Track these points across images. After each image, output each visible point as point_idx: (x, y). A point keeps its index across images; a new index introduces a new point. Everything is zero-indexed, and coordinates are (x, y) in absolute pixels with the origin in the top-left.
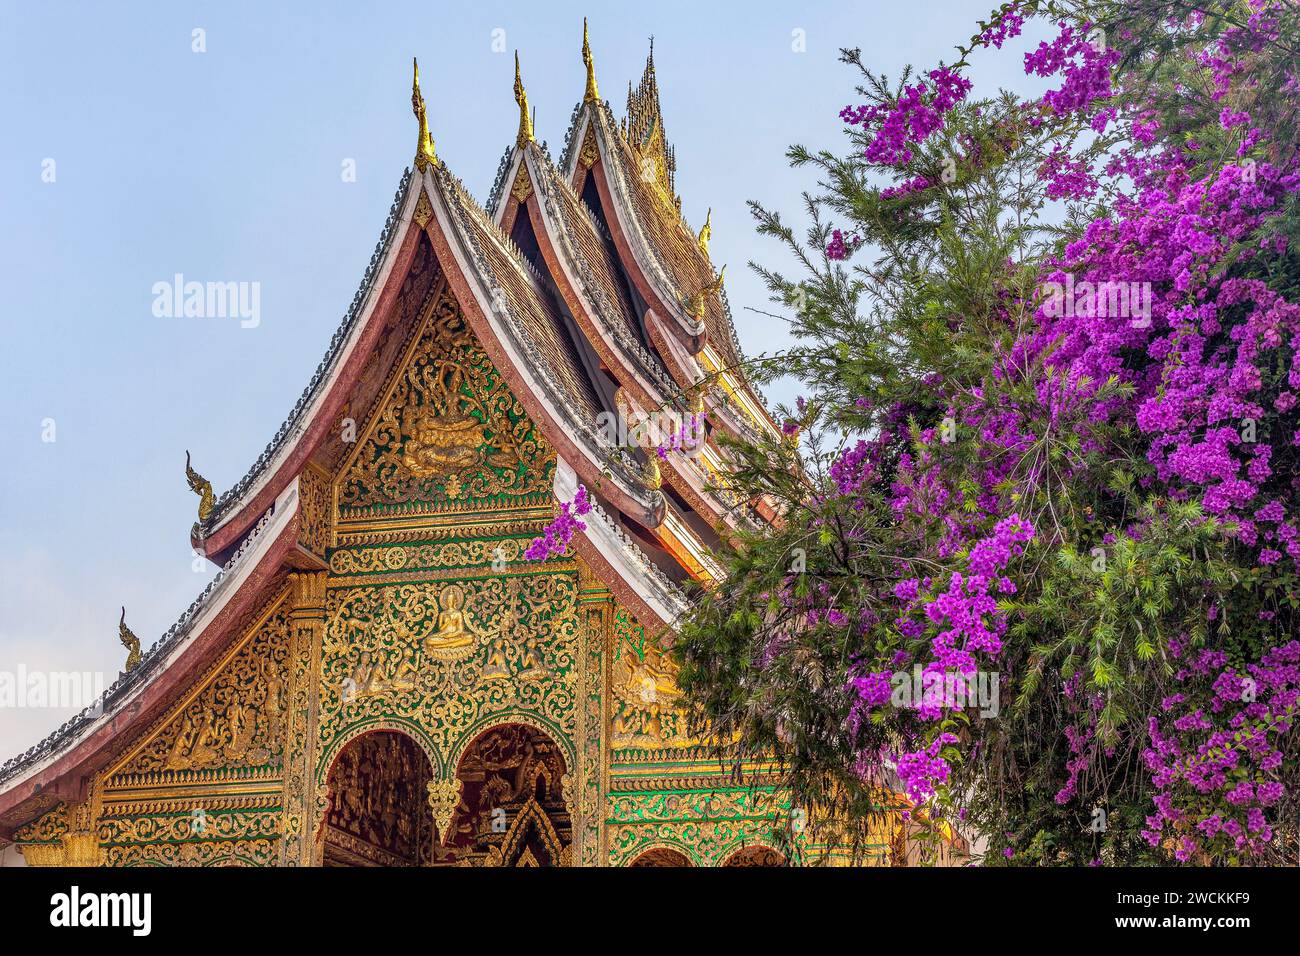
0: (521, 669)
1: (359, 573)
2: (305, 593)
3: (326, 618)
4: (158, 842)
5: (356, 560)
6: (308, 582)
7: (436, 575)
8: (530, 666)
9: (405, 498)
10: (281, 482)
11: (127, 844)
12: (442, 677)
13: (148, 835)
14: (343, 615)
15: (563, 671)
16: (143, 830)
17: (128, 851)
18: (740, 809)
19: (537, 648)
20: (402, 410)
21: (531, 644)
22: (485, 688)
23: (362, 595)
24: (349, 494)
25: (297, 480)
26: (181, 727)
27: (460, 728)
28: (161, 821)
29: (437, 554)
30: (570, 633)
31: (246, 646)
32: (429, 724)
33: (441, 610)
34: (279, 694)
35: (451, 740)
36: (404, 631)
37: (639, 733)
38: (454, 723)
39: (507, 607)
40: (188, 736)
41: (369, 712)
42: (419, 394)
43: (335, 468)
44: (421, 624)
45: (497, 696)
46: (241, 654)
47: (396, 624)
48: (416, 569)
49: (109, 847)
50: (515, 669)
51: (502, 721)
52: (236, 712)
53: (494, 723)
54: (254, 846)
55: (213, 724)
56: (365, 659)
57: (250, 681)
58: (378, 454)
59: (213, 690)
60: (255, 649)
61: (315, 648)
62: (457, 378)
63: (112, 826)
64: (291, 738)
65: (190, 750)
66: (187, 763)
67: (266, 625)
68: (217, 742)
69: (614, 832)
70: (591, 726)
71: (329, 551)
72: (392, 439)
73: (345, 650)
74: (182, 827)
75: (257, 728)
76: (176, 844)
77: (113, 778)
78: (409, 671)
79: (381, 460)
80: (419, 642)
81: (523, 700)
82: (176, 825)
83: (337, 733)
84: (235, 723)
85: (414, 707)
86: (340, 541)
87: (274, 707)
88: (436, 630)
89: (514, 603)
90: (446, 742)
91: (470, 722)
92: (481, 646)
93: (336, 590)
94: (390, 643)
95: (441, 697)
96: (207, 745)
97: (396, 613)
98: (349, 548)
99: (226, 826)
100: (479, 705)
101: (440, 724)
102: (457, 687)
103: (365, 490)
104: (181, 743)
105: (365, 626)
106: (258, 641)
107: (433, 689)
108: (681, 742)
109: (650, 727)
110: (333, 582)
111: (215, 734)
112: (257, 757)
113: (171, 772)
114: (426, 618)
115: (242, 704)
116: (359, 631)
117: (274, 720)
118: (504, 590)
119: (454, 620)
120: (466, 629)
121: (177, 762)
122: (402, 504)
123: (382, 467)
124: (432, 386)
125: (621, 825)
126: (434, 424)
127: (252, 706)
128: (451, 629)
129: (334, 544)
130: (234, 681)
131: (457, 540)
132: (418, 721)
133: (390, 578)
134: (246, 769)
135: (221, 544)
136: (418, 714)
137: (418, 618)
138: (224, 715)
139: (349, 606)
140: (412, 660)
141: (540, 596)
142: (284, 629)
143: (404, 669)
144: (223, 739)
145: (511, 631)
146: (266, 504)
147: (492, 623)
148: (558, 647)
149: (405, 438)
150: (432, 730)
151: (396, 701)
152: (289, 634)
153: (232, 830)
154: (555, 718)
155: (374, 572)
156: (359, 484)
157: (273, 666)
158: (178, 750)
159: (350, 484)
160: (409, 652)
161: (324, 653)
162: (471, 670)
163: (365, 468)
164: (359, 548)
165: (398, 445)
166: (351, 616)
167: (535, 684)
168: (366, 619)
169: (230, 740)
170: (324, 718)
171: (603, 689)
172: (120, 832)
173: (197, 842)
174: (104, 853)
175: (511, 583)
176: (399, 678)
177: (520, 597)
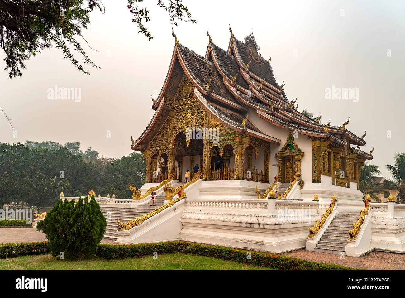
1: (177, 110)
3: (174, 117)
4: (156, 150)
7: (186, 109)
8: (199, 121)
9: (183, 98)
11: (153, 151)
14: (176, 117)
15: (203, 121)
16: (154, 149)
18: (226, 139)
21: (199, 117)
22: (193, 125)
23: (178, 113)
24: (176, 99)
25: (164, 97)
28: (156, 148)
29: (187, 106)
30: (204, 115)
33: (187, 114)
34: (169, 129)
36: (183, 118)
40: (159, 136)
41: (179, 130)
42: (184, 82)
43: (174, 96)
44: (185, 116)
46: (165, 124)
48: (184, 108)
49: (151, 151)
54: (166, 150)
55: (162, 134)
56: (179, 122)
58: (180, 92)
59: (162, 129)
61: (173, 122)
64: (170, 135)
67: (167, 119)
69: (209, 144)
70: (206, 128)
71: (174, 108)
73: (176, 121)
75: (166, 134)
76: (158, 150)
77: (152, 142)
80: (185, 119)
81: (198, 126)
82: (158, 148)
83: (175, 133)
84: (164, 133)
85: (184, 129)
87: (168, 131)
88: (187, 117)
89: (196, 112)
92: (192, 118)
94: (181, 120)
96: (161, 137)
97: (182, 115)
100: (192, 127)
102: (189, 125)
103: (178, 98)
105: (178, 118)
107: (187, 126)
109: (214, 127)
110: (175, 112)
112: (167, 138)
113: (157, 141)
117: (168, 133)
118: (195, 110)
119: (189, 115)
120: (191, 116)
121: (158, 139)
123: (180, 94)
125: (210, 143)
126: (186, 86)
127: (166, 131)
128: (189, 117)
129: (175, 107)
130: (164, 128)
131: (189, 103)
132: (185, 131)
133: (181, 110)
134: (165, 140)
135: (155, 108)
139: (177, 115)
141: (200, 110)
143: (183, 123)
144: (163, 136)
145: (196, 116)
146: (160, 101)
147: (194, 115)
148: (202, 117)
149: (183, 89)
151: (182, 128)
153: (164, 148)
154: (201, 128)
155: (179, 110)
157: (168, 125)
158: (158, 138)
160: (184, 121)
162: (191, 122)
163: (178, 95)
164: (177, 107)
165: (182, 91)
167: (199, 123)
170: (174, 131)
171: (207, 123)
172: (152, 149)
173: (160, 150)
174: (151, 152)
175: (196, 108)
176: (182, 125)
177: (197, 110)
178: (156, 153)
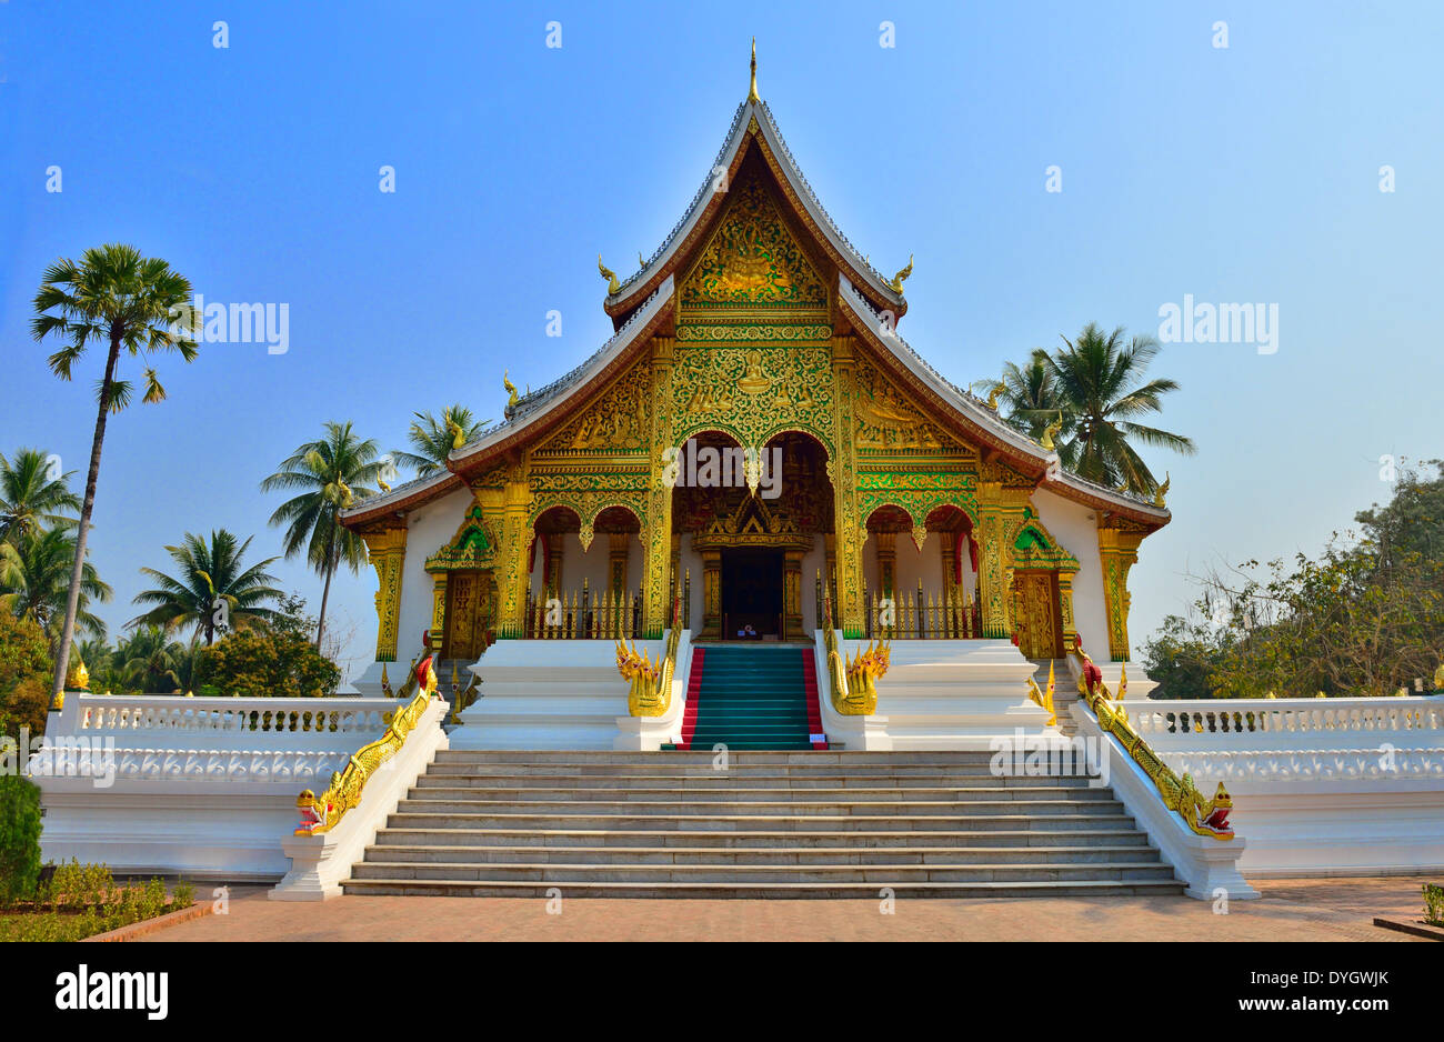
0: (798, 400)
1: (695, 340)
2: (661, 350)
3: (674, 365)
4: (569, 490)
5: (693, 332)
6: (663, 342)
7: (744, 343)
8: (804, 399)
9: (721, 300)
10: (662, 276)
11: (549, 491)
12: (749, 403)
13: (562, 486)
14: (685, 364)
15: (825, 403)
16: (558, 483)
17: (548, 495)
18: (937, 484)
19: (808, 389)
20: (719, 250)
21: (805, 386)
22: (777, 410)
23: (696, 353)
24: (687, 295)
25: (672, 276)
26: (581, 425)
27: (761, 432)
28: (571, 478)
29: (744, 332)
30: (828, 381)
31: (623, 379)
32: (742, 429)
33: (747, 364)
34: (645, 407)
35: (757, 438)
36: (724, 375)
37: (873, 439)
38: (758, 429)
39: (789, 365)
40: (586, 429)
41: (703, 420)
42: (730, 242)
44: (735, 371)
45: (785, 415)
46: (619, 383)
47: (718, 370)
48: (731, 340)
49: (535, 492)
50: (795, 401)
51: (788, 429)
52: (617, 417)
53: (782, 431)
54: (631, 495)
55: (603, 422)
56: (701, 389)
57: (627, 398)
58: (705, 274)
59: (601, 403)
60: (628, 381)
61: (668, 382)
62: (754, 234)
63: (538, 480)
64: (655, 433)
65: (588, 437)
66: (585, 445)
67: (635, 367)
68: (605, 433)
69: (861, 496)
70: (845, 434)
71: (677, 326)
72: (714, 265)
73: (686, 384)
74: (585, 482)
75: (631, 426)
76: (580, 491)
77: (537, 452)
78: (728, 398)
79: (707, 277)
80: (734, 382)
81: (801, 418)
82: (581, 481)
83: (684, 432)
84: (617, 422)
85: (732, 418)
86: (682, 321)
87: (642, 414)
88: (745, 375)
89: (793, 363)
90: (753, 440)
91: (768, 429)
92: (773, 386)
93: (680, 349)
94: (716, 381)
95: (748, 413)
96: (598, 435)
97: (718, 365)
98: (689, 325)
99: (613, 482)
100: (774, 419)
101: (749, 429)
102: (759, 409)
103: (697, 293)
104: (581, 433)
105: (701, 371)
106: (630, 376)
107: (744, 409)
108: (898, 446)
109: (881, 436)
110: (679, 345)
111: (604, 430)
113: (576, 450)
114: (738, 368)
115: (621, 413)
116: (694, 373)
117: (642, 423)
118: (787, 355)
119: (756, 370)
120: (763, 376)
121: (579, 444)
122: (721, 303)
123: (708, 280)
124: (738, 237)
125: (866, 490)
126: (740, 259)
127: (627, 414)
128: (754, 375)
129: (679, 323)
130: (616, 399)
131: (757, 325)
132: (734, 428)
133: (715, 345)
134: (625, 451)
135: (619, 313)
136: (734, 423)
137: (733, 368)
138: (609, 418)
139: (689, 359)
140: (730, 391)
141: (809, 360)
142: (646, 371)
143: (725, 397)
144: (609, 433)
145: (791, 378)
146: (653, 288)
147: (780, 373)
148: (821, 389)
150: (744, 433)
151: (720, 414)
152: (650, 373)
153: (617, 485)
154: (821, 429)
155: (705, 340)
156: (694, 289)
157: (641, 391)
158: (579, 438)
159: (688, 289)
160: (728, 387)
161: (673, 385)
162: (767, 399)
163: (697, 281)
164: (695, 326)
166: (690, 365)
167: (807, 409)
168: (700, 367)
169: (614, 432)
170: (675, 421)
171: (851, 413)
172: (543, 484)
173: (594, 491)
174: (532, 496)
175: (790, 351)
176: (722, 402)
177: (797, 359)
178: (571, 502)
